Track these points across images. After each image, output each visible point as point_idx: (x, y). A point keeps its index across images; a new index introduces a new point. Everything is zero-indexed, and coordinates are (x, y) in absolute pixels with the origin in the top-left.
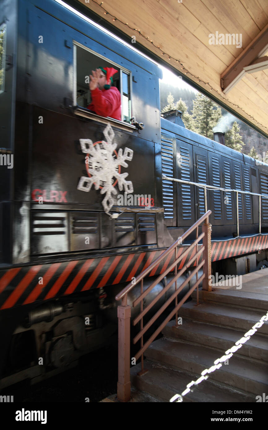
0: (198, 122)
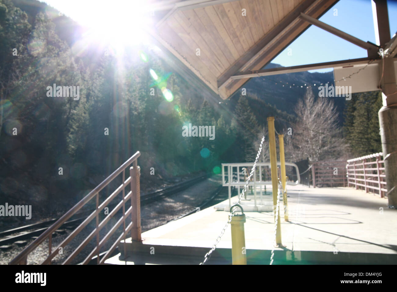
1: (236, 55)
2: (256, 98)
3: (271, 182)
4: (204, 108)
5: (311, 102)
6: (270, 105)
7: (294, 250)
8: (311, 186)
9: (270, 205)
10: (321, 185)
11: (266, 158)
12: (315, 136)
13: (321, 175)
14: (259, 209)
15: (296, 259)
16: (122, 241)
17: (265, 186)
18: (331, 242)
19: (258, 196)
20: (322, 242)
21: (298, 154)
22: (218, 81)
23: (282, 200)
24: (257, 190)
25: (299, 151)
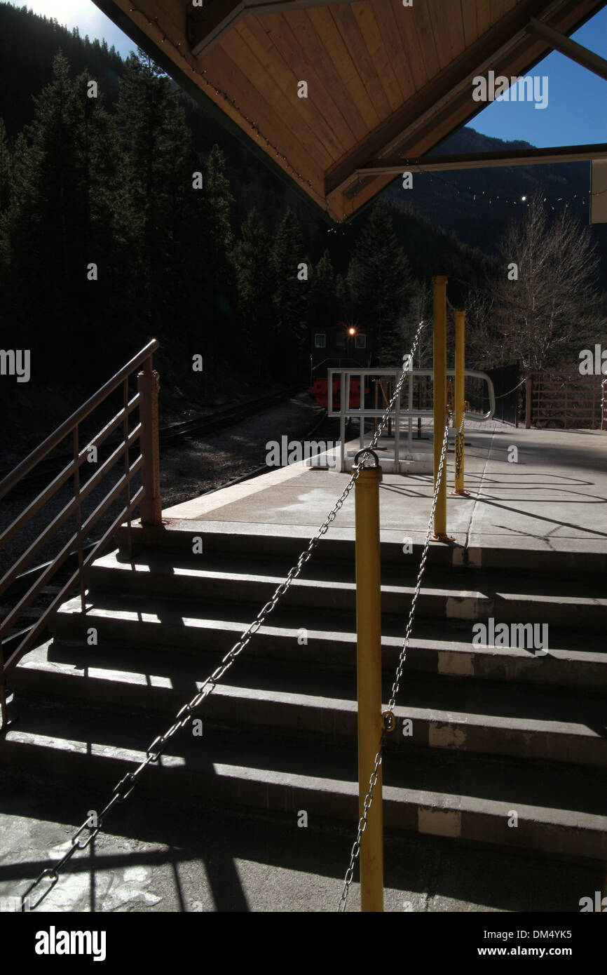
0: (130, 134)
1: (370, 118)
2: (412, 211)
3: (432, 412)
4: (286, 233)
5: (539, 230)
6: (443, 231)
7: (469, 545)
8: (520, 425)
9: (427, 461)
10: (545, 423)
11: (424, 356)
12: (540, 312)
13: (547, 400)
14: (404, 469)
15: (473, 563)
16: (125, 525)
17: (419, 421)
18: (542, 534)
19: (402, 442)
20: (525, 533)
21: (498, 350)
22: (327, 180)
23: (453, 452)
24: (402, 429)
25: (501, 343)
